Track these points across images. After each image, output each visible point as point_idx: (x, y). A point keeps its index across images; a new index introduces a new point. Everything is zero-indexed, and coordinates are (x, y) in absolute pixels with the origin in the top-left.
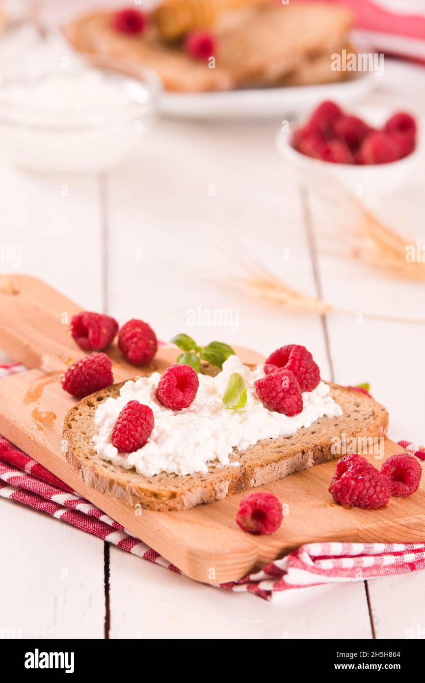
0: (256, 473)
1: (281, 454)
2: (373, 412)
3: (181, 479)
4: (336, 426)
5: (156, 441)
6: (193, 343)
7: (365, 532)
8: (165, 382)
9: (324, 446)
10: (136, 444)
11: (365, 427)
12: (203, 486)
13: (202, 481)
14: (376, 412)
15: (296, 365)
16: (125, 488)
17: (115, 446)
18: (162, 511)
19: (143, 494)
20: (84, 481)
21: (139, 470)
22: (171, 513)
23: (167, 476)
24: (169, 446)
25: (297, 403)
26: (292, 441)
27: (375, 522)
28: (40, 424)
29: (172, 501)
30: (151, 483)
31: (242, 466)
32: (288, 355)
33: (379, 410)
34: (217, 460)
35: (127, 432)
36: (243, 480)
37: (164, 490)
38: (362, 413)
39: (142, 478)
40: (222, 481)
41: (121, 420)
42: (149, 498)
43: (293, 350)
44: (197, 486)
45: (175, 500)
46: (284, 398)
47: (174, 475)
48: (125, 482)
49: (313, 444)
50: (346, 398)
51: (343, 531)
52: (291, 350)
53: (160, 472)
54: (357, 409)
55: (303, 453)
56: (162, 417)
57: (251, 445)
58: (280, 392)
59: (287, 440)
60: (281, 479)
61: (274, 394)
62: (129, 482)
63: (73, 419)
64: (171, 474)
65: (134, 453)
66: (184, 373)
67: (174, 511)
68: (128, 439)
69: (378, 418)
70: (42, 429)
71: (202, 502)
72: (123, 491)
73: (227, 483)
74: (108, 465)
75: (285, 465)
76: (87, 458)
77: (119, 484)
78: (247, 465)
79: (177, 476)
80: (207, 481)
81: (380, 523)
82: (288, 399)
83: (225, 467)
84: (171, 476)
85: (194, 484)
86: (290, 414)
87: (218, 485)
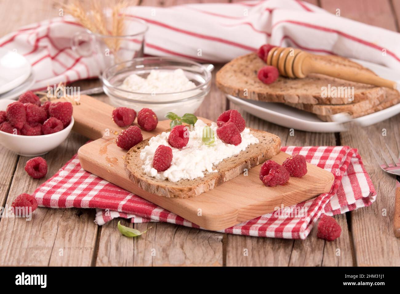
0: (226, 174)
1: (235, 164)
2: (273, 139)
3: (191, 181)
4: (257, 148)
5: (175, 164)
6: (176, 116)
7: (287, 197)
8: (173, 135)
9: (255, 158)
10: (166, 166)
11: (271, 146)
12: (203, 183)
13: (202, 181)
14: (274, 139)
15: (234, 120)
16: (165, 189)
17: (155, 169)
18: (186, 198)
19: (175, 191)
20: (142, 188)
21: (170, 179)
22: (190, 198)
23: (184, 181)
24: (183, 165)
25: (239, 138)
26: (239, 157)
27: (290, 191)
28: (111, 164)
29: (190, 192)
30: (177, 185)
31: (219, 172)
32: (229, 115)
33: (275, 138)
34: (206, 170)
35: (161, 161)
36: (221, 179)
37: (185, 187)
38: (267, 140)
39: (172, 183)
40: (211, 180)
41: (157, 155)
42: (178, 192)
43: (231, 113)
44: (201, 184)
46: (232, 137)
47: (187, 180)
48: (165, 186)
49: (249, 157)
50: (257, 134)
51: (276, 197)
52: (230, 113)
53: (180, 179)
54: (264, 139)
55: (246, 162)
56: (175, 152)
57: (220, 162)
59: (237, 157)
60: (237, 176)
61: (227, 135)
62: (166, 185)
63: (129, 159)
64: (186, 179)
65: (166, 171)
67: (191, 197)
68: (162, 164)
69: (276, 142)
70: (113, 166)
71: (204, 191)
72: (164, 191)
73: (214, 180)
74: (154, 179)
75: (238, 169)
76: (142, 177)
77: (162, 187)
78: (221, 171)
79: (189, 180)
80: (205, 181)
81: (293, 191)
82: (234, 137)
83: (211, 173)
84: (186, 180)
85: (199, 182)
86: (236, 144)
87: (210, 182)
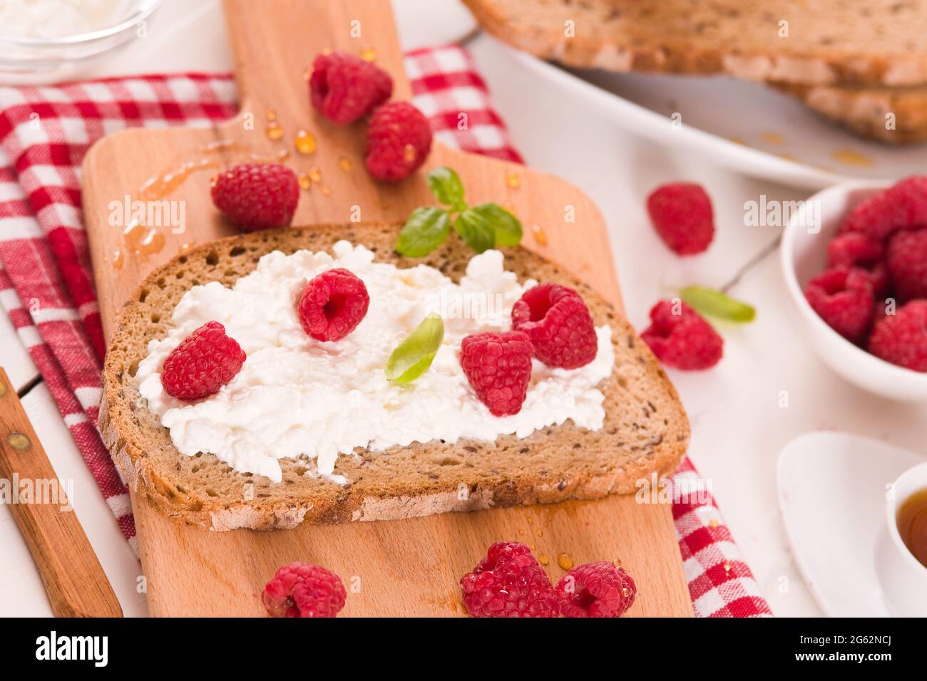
0: (367, 505)
2: (661, 438)
3: (233, 477)
4: (575, 447)
5: (233, 395)
9: (520, 486)
10: (192, 392)
12: (257, 506)
14: (666, 438)
15: (549, 332)
17: (163, 380)
18: (173, 522)
19: (154, 484)
21: (173, 438)
22: (186, 528)
23: (216, 463)
24: (246, 414)
25: (510, 401)
26: (475, 457)
28: (127, 254)
29: (192, 513)
31: (347, 487)
33: (674, 436)
36: (336, 511)
37: (186, 493)
38: (642, 432)
39: (173, 453)
41: (186, 346)
42: (160, 495)
44: (247, 503)
45: (199, 514)
46: (491, 386)
47: (226, 466)
49: (503, 476)
53: (207, 452)
55: (474, 489)
57: (398, 445)
58: (489, 376)
59: (467, 453)
61: (478, 374)
63: (160, 283)
64: (222, 463)
66: (345, 291)
67: (193, 527)
72: (131, 464)
73: (303, 511)
78: (357, 486)
79: (230, 469)
82: (497, 390)
83: (320, 478)
84: (220, 466)
87: (283, 511)
